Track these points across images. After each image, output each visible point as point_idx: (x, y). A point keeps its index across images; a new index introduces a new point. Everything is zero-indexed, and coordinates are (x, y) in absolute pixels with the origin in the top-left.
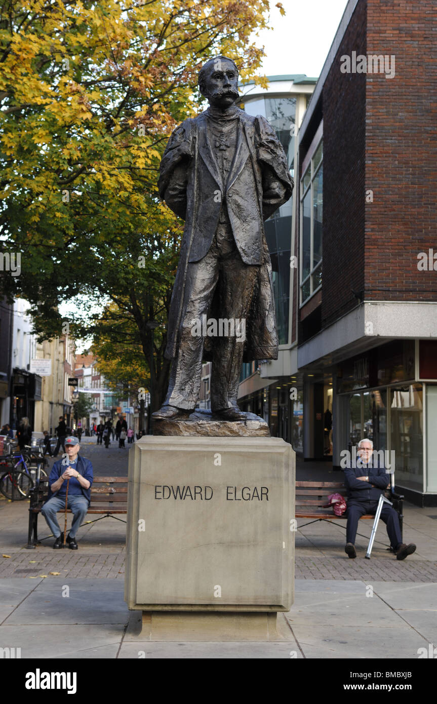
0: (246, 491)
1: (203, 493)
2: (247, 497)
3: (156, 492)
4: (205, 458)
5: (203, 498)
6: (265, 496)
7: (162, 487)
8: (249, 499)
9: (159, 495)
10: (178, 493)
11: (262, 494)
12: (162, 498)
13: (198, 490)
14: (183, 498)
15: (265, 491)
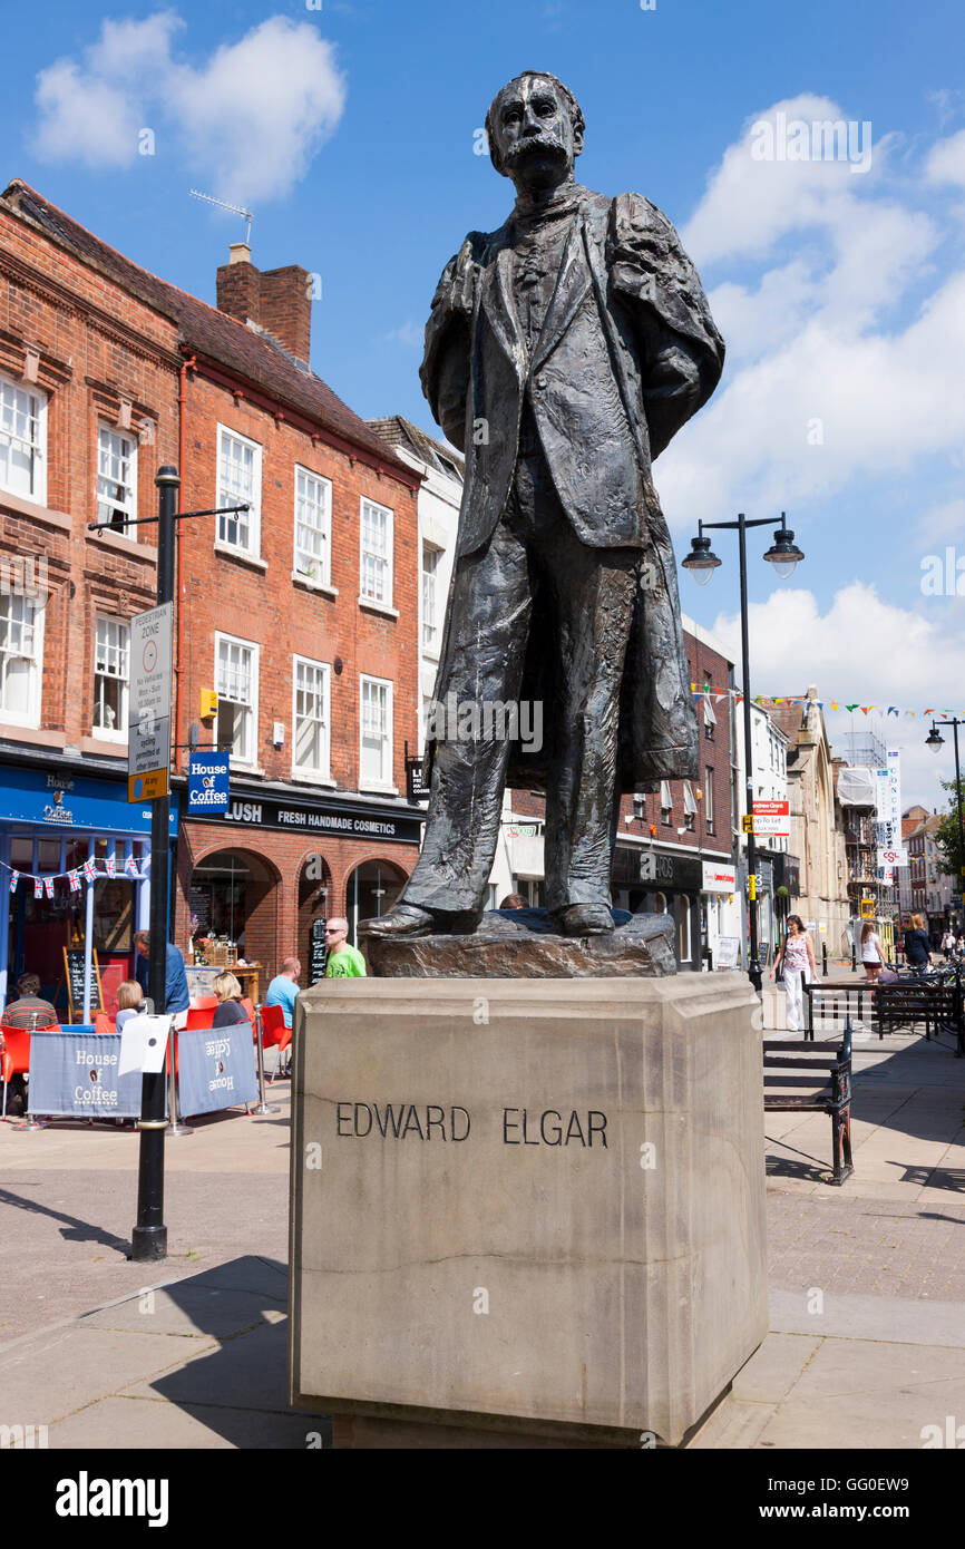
0: (551, 1120)
1: (447, 1123)
2: (552, 1136)
3: (340, 1119)
4: (451, 1035)
5: (448, 1136)
6: (597, 1136)
7: (354, 1106)
8: (559, 1142)
9: (347, 1127)
10: (390, 1123)
11: (591, 1129)
12: (353, 1132)
13: (435, 1115)
14: (401, 1135)
15: (597, 1122)
